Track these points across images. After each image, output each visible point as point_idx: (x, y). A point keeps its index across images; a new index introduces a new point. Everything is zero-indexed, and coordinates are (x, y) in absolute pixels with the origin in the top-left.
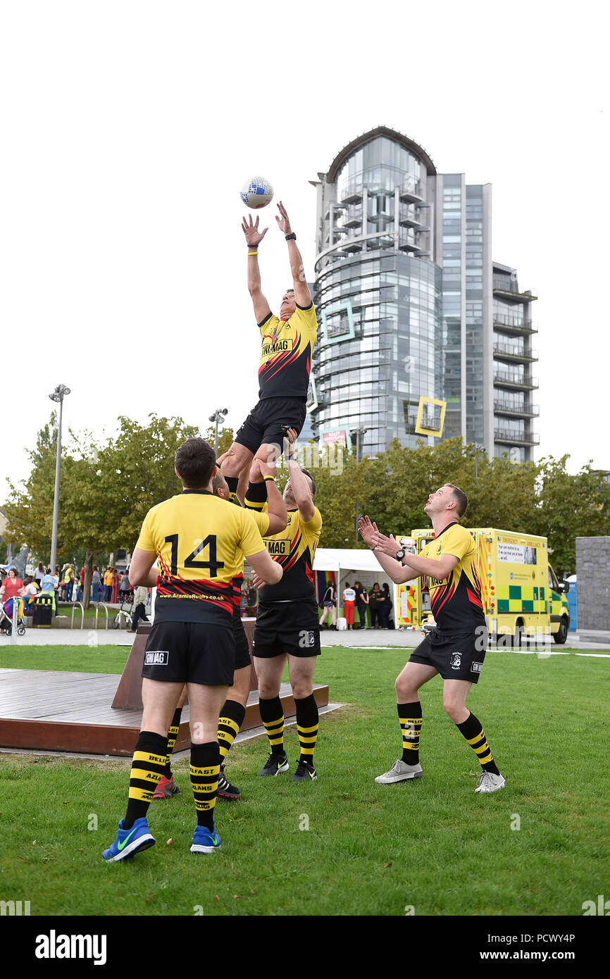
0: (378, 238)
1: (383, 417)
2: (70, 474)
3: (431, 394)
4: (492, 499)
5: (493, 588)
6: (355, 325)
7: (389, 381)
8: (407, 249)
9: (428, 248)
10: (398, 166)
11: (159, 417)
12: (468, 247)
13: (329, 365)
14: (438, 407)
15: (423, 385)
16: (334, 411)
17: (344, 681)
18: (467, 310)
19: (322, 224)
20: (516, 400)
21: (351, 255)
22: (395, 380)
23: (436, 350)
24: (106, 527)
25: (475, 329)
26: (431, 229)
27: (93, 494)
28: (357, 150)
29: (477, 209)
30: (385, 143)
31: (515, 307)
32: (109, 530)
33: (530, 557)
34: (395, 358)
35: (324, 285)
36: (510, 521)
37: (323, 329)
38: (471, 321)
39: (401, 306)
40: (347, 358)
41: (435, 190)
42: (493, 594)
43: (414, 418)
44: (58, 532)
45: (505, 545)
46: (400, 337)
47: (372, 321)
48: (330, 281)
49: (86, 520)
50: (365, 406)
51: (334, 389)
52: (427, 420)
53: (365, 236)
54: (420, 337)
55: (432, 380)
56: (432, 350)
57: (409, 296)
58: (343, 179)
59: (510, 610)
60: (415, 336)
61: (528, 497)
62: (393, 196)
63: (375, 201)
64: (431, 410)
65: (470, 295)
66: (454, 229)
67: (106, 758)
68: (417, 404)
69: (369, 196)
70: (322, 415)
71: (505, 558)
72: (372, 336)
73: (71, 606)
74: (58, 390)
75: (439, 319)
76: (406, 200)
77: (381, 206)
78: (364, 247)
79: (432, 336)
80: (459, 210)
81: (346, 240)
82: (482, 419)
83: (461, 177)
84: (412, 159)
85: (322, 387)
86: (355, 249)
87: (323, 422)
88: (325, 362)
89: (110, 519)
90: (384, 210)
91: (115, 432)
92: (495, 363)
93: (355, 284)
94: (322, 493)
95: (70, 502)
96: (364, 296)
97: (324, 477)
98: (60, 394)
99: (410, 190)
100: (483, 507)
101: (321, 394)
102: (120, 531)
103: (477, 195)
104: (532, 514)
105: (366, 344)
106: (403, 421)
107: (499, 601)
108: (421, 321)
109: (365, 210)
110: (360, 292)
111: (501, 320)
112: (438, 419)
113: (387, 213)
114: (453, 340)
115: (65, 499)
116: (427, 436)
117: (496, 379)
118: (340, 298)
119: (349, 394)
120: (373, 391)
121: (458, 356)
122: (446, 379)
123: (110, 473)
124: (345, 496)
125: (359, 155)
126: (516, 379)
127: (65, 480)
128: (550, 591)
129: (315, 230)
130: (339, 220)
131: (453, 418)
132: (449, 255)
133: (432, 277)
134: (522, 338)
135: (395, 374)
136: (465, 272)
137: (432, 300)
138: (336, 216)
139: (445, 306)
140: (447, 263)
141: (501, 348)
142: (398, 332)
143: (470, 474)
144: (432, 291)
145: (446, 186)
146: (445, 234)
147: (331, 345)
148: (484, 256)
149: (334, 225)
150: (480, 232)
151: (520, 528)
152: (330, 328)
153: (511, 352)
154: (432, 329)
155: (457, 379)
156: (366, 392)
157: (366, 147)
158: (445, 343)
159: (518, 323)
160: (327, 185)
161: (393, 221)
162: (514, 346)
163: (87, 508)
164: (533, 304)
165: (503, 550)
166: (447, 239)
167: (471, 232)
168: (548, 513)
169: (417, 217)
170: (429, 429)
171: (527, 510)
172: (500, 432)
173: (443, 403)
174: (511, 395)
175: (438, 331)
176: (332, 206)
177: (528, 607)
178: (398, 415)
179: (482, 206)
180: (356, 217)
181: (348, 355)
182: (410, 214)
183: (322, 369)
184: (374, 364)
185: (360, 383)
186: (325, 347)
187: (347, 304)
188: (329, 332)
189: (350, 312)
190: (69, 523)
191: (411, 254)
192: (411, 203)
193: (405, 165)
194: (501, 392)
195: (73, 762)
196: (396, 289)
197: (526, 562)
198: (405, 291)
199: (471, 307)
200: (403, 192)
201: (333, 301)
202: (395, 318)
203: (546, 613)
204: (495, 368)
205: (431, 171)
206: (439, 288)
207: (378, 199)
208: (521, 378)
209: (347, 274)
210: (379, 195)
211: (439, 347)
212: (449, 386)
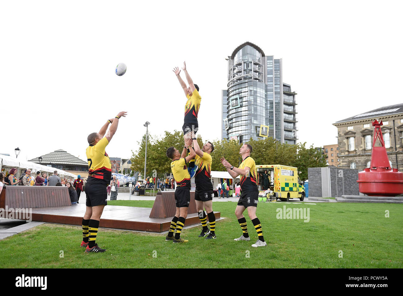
0: (247, 76)
1: (249, 131)
2: (150, 149)
3: (264, 124)
4: (282, 156)
5: (280, 183)
6: (240, 103)
7: (251, 120)
8: (256, 79)
9: (263, 79)
10: (253, 54)
11: (177, 131)
12: (275, 78)
13: (232, 115)
14: (266, 128)
15: (261, 121)
16: (234, 129)
17: (227, 211)
18: (275, 98)
19: (230, 72)
20: (291, 125)
21: (239, 81)
22: (253, 120)
23: (265, 110)
24: (161, 165)
25: (278, 104)
26: (264, 73)
27: (157, 155)
28: (240, 49)
29: (278, 67)
30: (249, 47)
31: (290, 97)
32: (162, 166)
33: (292, 174)
34: (253, 113)
35: (230, 90)
36: (288, 163)
37: (230, 104)
38: (277, 101)
39: (254, 97)
40: (237, 113)
41: (264, 61)
42: (280, 185)
43: (259, 131)
44: (147, 166)
45: (283, 170)
46: (254, 106)
47: (245, 101)
48: (232, 89)
49: (155, 163)
50: (244, 128)
51: (234, 123)
52: (263, 132)
53: (243, 75)
54: (260, 106)
55: (264, 119)
56: (264, 110)
57: (257, 93)
58: (236, 58)
59: (285, 190)
60: (259, 106)
61: (293, 155)
62: (252, 63)
63: (246, 64)
64: (264, 129)
65: (276, 93)
66: (270, 73)
67: (145, 232)
68: (260, 127)
69: (244, 63)
70: (230, 131)
71: (284, 174)
72: (245, 106)
73: (150, 189)
74: (146, 123)
75: (267, 101)
76: (255, 64)
77: (248, 66)
78: (243, 79)
79: (264, 106)
80: (272, 67)
81: (237, 77)
82: (280, 132)
83: (272, 57)
84: (257, 51)
85: (230, 122)
86: (240, 79)
87: (231, 133)
88: (231, 114)
89: (162, 163)
90: (249, 67)
91: (164, 136)
92: (284, 114)
93: (240, 90)
94: (228, 154)
95: (150, 157)
96: (243, 94)
97: (229, 149)
98: (147, 124)
99: (257, 61)
100: (279, 159)
101: (230, 124)
102: (165, 166)
103: (278, 62)
104: (294, 161)
105: (244, 109)
106: (256, 132)
107: (282, 187)
108: (261, 101)
109: (243, 67)
110: (242, 93)
111: (286, 101)
112: (266, 132)
113: (250, 68)
114: (271, 107)
115: (149, 156)
116: (263, 137)
117: (284, 119)
118: (235, 94)
119: (238, 124)
120: (246, 123)
121: (273, 112)
122: (269, 119)
123: (162, 148)
124: (235, 155)
125: (241, 51)
126: (291, 119)
127: (149, 151)
128: (299, 184)
129: (227, 74)
130: (235, 70)
131: (271, 131)
132: (269, 81)
133: (264, 88)
134: (293, 106)
135: (253, 118)
136: (274, 86)
137: (264, 95)
138: (234, 69)
139: (268, 97)
140: (269, 83)
141: (286, 109)
142: (254, 105)
143: (275, 148)
144: (264, 92)
145: (268, 60)
146: (268, 74)
147: (233, 109)
148: (280, 81)
149: (233, 72)
150: (279, 74)
151: (291, 165)
152: (232, 104)
153: (289, 111)
154: (264, 104)
155: (272, 119)
156: (244, 123)
157: (243, 48)
158: (269, 108)
159: (291, 102)
160: (231, 60)
161: (252, 70)
162: (290, 109)
163: (155, 159)
164: (296, 96)
165: (283, 172)
166: (269, 76)
167: (276, 74)
168: (300, 161)
169: (259, 69)
170: (263, 135)
171: (293, 160)
172: (286, 135)
173: (268, 127)
174: (289, 124)
175: (266, 104)
176: (232, 66)
177: (291, 189)
178: (254, 131)
179: (279, 66)
180: (240, 70)
181: (238, 112)
182: (257, 68)
183: (230, 116)
184: (246, 115)
185: (242, 121)
186: (231, 110)
187: (237, 96)
188: (232, 105)
189: (238, 99)
190: (150, 164)
191: (257, 81)
192: (257, 65)
193: (255, 54)
194: (286, 123)
195: (134, 233)
196: (253, 91)
197: (291, 175)
198: (256, 92)
199: (276, 97)
200: (255, 62)
201: (233, 95)
202: (253, 101)
203: (297, 191)
204: (284, 116)
205: (263, 55)
206: (266, 91)
207: (247, 64)
208: (292, 119)
209: (237, 87)
210: (247, 63)
211: (266, 109)
212: (270, 121)
